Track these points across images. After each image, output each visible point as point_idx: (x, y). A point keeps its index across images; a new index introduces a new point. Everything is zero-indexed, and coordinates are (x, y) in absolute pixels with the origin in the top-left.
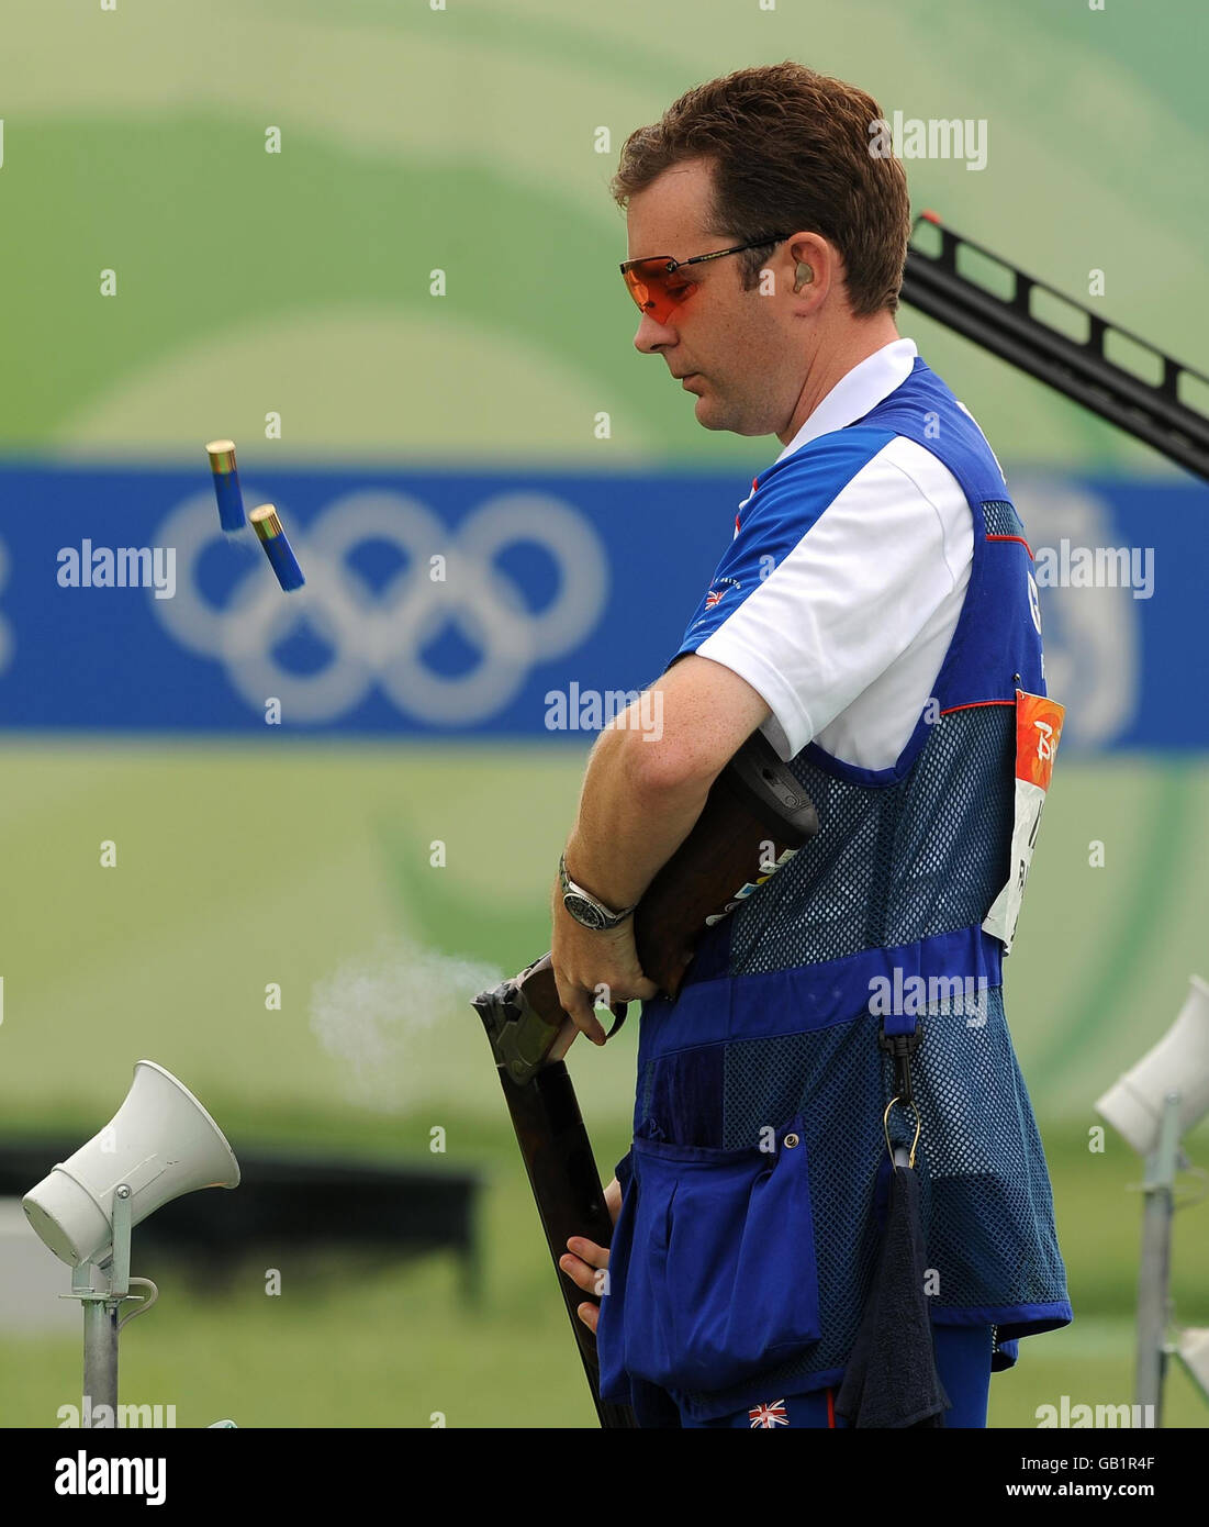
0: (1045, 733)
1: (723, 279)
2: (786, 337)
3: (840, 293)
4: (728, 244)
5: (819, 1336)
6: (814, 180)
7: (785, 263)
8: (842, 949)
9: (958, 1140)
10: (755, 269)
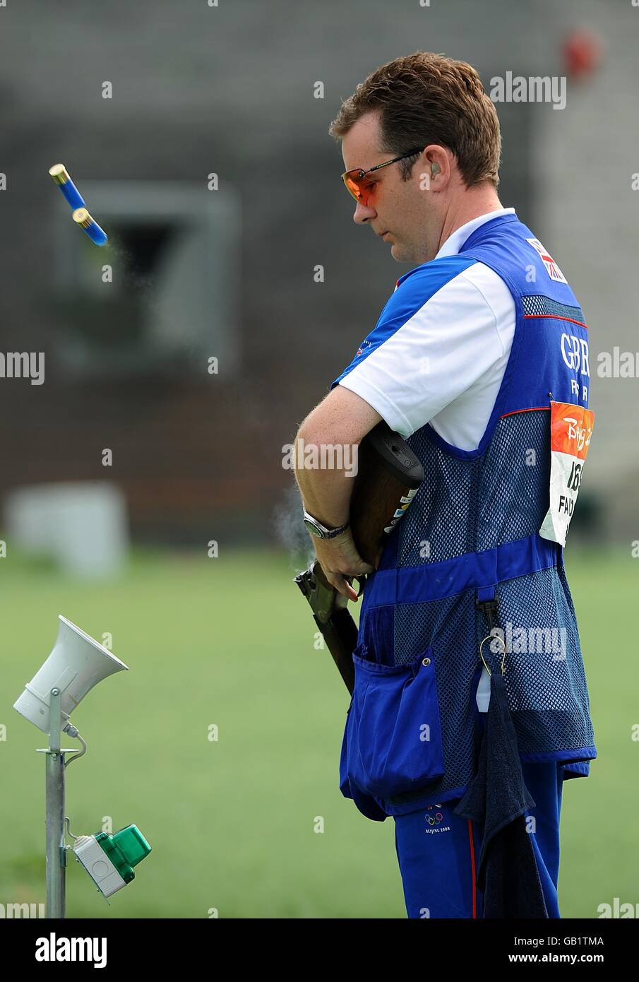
0: (572, 424)
1: (392, 176)
2: (429, 205)
3: (458, 177)
4: (393, 157)
5: (443, 772)
6: (434, 115)
7: (425, 164)
8: (453, 553)
9: (519, 660)
10: (408, 169)
